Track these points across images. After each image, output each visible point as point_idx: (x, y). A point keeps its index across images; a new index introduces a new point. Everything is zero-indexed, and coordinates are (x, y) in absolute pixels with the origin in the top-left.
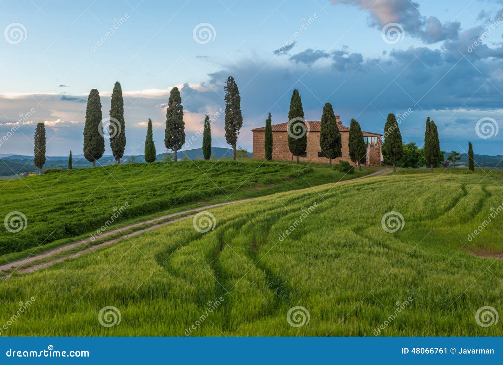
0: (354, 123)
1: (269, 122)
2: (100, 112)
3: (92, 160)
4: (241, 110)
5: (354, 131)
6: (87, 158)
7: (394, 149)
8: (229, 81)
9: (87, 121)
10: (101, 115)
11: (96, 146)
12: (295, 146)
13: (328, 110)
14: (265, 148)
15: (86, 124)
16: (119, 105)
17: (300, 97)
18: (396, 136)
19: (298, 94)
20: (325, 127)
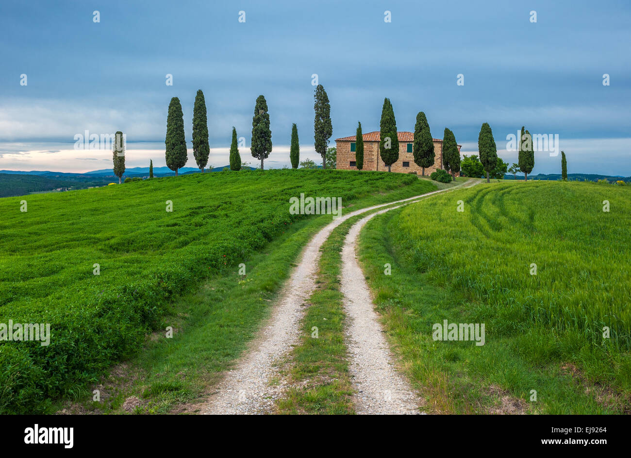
0: (448, 133)
1: (359, 130)
2: (182, 121)
3: (176, 169)
4: (330, 119)
5: (448, 140)
6: (169, 167)
7: (490, 158)
8: (318, 89)
9: (168, 130)
10: (183, 123)
11: (178, 155)
12: (388, 154)
13: (422, 120)
14: (356, 156)
15: (167, 132)
16: (203, 113)
17: (391, 106)
18: (491, 145)
19: (390, 102)
20: (419, 136)
